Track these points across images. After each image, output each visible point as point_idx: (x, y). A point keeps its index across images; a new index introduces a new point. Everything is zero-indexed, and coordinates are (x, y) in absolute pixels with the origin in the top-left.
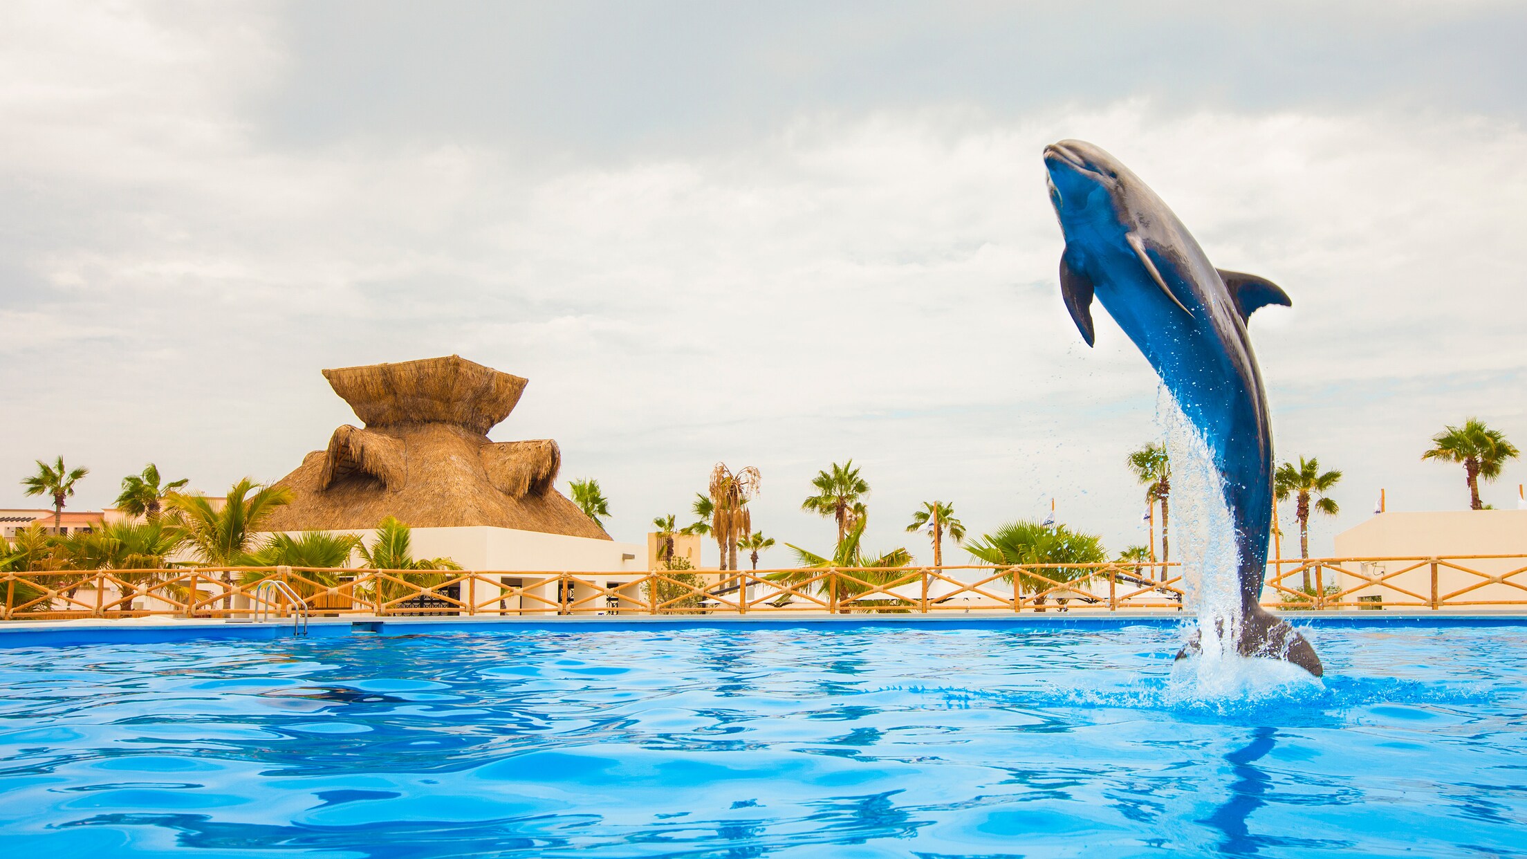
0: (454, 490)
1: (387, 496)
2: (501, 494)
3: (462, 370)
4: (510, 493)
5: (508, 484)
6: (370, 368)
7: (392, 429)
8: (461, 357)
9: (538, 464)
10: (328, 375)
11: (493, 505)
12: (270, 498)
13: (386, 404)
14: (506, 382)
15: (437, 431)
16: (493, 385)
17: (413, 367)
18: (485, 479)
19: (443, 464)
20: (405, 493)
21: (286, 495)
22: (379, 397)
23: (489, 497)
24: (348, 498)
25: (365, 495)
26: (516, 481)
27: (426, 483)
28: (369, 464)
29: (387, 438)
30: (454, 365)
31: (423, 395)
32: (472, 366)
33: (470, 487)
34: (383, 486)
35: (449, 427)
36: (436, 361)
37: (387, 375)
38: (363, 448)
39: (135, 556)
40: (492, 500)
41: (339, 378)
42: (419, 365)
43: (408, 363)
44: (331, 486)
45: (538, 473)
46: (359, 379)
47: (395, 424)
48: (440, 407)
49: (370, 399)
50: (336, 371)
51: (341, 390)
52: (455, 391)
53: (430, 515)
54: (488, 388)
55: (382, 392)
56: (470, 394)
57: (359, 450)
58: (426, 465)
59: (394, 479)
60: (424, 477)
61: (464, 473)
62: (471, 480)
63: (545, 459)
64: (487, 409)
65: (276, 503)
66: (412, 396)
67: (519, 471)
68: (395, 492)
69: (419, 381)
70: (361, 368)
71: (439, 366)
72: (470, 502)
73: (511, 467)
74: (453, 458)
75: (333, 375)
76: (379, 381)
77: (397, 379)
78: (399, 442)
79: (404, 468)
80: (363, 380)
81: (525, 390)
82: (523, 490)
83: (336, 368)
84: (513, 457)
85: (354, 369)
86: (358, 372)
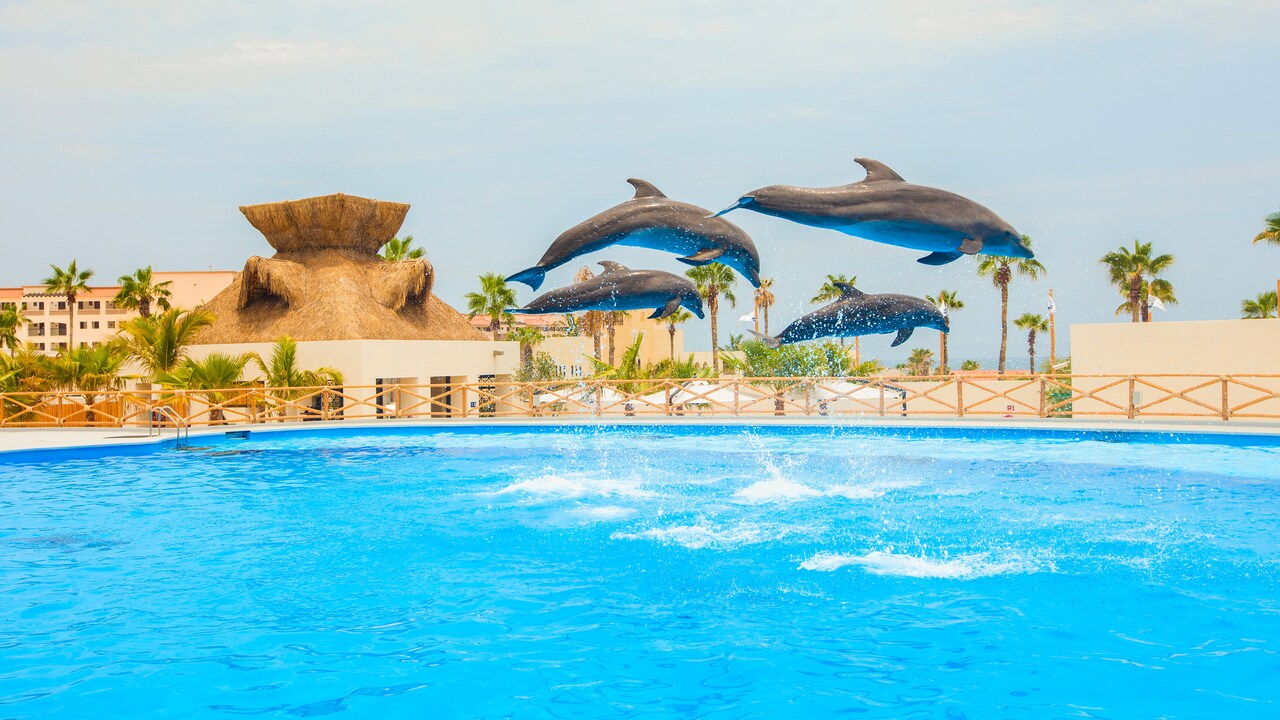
0: (340, 308)
1: (291, 313)
2: (382, 308)
3: (347, 204)
4: (391, 306)
5: (388, 298)
6: (276, 206)
7: (297, 255)
8: (345, 194)
9: (413, 281)
10: (244, 211)
11: (373, 318)
12: (195, 320)
13: (290, 234)
14: (389, 209)
15: (330, 255)
16: (378, 213)
17: (308, 203)
18: (369, 295)
19: (332, 285)
20: (304, 309)
21: (208, 317)
22: (284, 229)
23: (370, 312)
24: (261, 314)
25: (273, 313)
26: (395, 295)
27: (320, 301)
28: (274, 288)
29: (290, 263)
30: (340, 201)
31: (318, 226)
32: (356, 200)
33: (352, 305)
34: (286, 306)
35: (341, 251)
36: (326, 198)
37: (288, 209)
38: (268, 275)
39: (90, 375)
40: (373, 314)
41: (253, 214)
42: (313, 202)
43: (304, 201)
44: (248, 305)
45: (414, 288)
46: (268, 214)
47: (299, 250)
48: (331, 234)
49: (278, 231)
50: (250, 208)
51: (256, 224)
52: (343, 221)
53: (320, 329)
54: (373, 216)
55: (286, 224)
56: (356, 224)
57: (265, 277)
58: (321, 286)
59: (295, 299)
60: (318, 297)
61: (349, 293)
62: (354, 298)
63: (418, 276)
64: (375, 233)
65: (202, 323)
66: (310, 227)
67: (397, 287)
68: (296, 309)
69: (314, 214)
70: (268, 205)
71: (328, 202)
72: (352, 318)
73: (391, 284)
74: (341, 280)
75: (248, 211)
76: (283, 216)
77: (296, 214)
78: (300, 266)
79: (303, 288)
80: (270, 215)
81: (408, 214)
82: (402, 302)
83: (250, 205)
84: (393, 275)
85: (263, 206)
86: (267, 209)
